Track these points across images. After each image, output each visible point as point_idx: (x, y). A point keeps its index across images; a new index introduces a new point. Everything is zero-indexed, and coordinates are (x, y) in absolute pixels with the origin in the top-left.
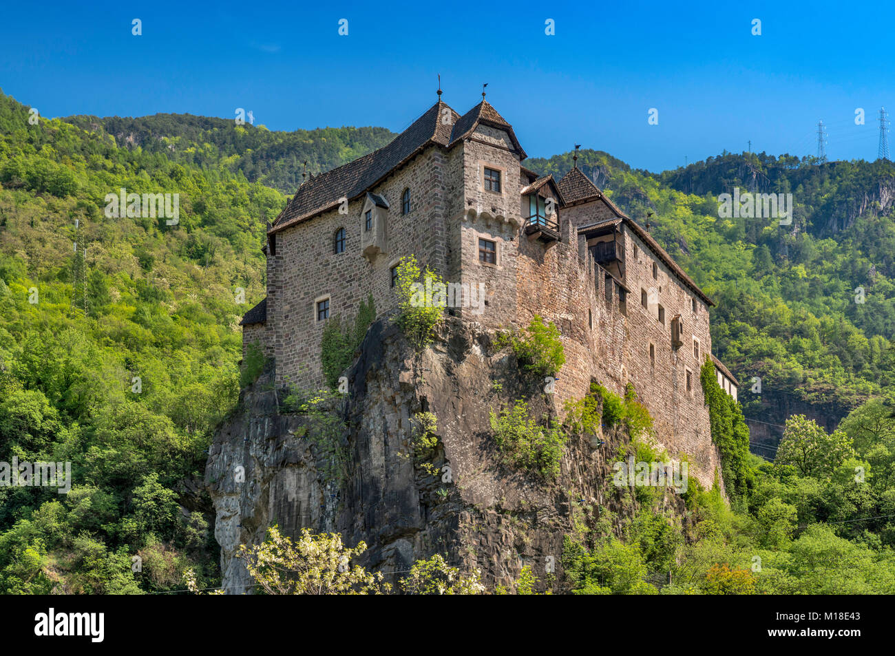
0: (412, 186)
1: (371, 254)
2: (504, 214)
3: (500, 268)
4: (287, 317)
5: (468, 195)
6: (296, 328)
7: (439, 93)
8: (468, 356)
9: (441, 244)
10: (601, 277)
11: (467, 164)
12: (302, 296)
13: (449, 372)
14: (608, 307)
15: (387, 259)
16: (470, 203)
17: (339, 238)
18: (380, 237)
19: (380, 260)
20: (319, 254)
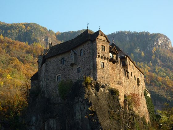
0: (83, 49)
1: (72, 65)
2: (106, 56)
3: (105, 69)
4: (49, 79)
5: (98, 52)
6: (51, 82)
7: (87, 27)
8: (100, 90)
9: (92, 63)
10: (124, 70)
11: (97, 44)
12: (53, 74)
13: (96, 95)
14: (125, 77)
15: (77, 66)
16: (98, 54)
17: (63, 60)
18: (75, 61)
19: (74, 66)
20: (58, 64)
